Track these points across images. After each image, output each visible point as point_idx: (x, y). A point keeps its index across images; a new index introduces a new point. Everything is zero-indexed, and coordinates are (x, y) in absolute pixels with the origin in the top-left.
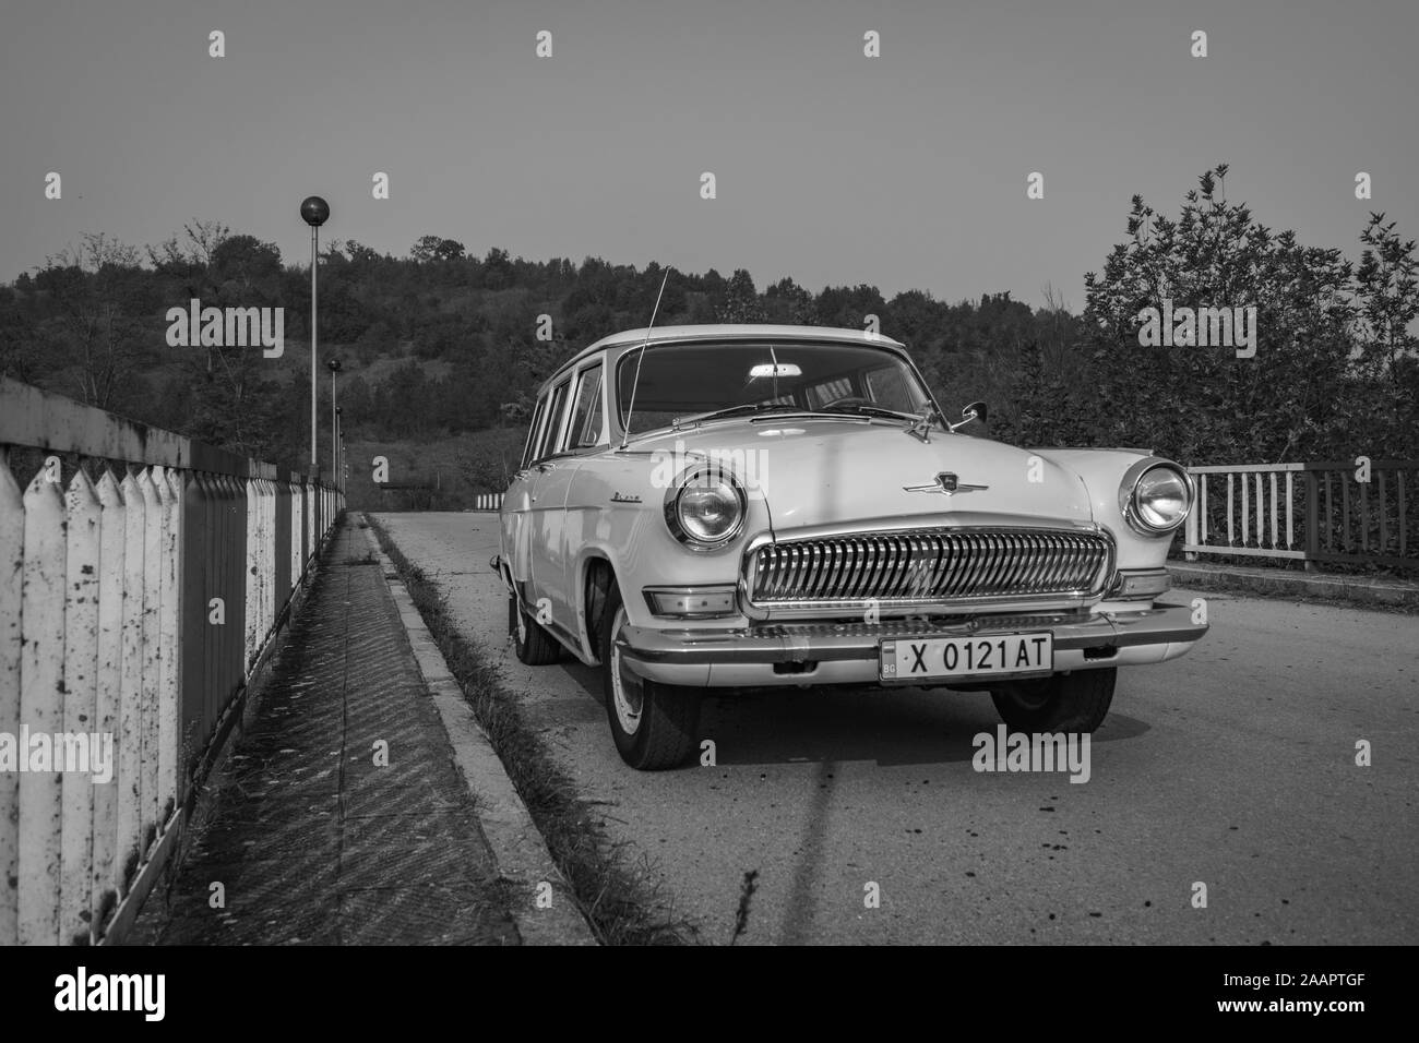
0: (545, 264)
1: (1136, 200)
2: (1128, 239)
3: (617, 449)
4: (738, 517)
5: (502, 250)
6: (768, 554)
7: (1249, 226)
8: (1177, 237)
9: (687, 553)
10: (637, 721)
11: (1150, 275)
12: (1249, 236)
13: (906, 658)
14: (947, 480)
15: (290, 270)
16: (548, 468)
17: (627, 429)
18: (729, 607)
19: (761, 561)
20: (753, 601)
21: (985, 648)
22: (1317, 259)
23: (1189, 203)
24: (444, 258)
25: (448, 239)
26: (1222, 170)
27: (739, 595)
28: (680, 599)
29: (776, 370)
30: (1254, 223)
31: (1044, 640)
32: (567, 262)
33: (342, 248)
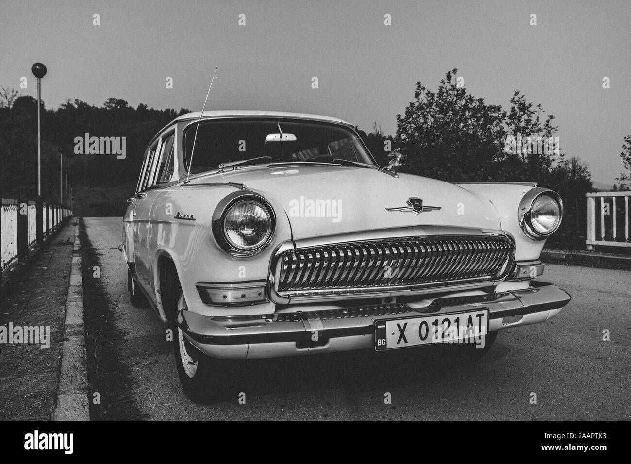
0: (163, 111)
1: (419, 83)
2: (415, 100)
3: (183, 183)
4: (269, 231)
5: (144, 104)
6: (290, 258)
7: (466, 95)
8: (436, 99)
9: (230, 259)
10: (195, 367)
11: (424, 116)
12: (465, 99)
13: (393, 334)
14: (415, 204)
15: (49, 111)
16: (143, 196)
17: (189, 170)
18: (262, 298)
19: (285, 263)
20: (279, 290)
21: (446, 323)
22: (493, 110)
23: (441, 85)
24: (119, 107)
25: (121, 99)
26: (455, 71)
27: (269, 286)
28: (224, 293)
29: (281, 137)
30: (467, 94)
31: (483, 315)
32: (173, 110)
33: (73, 102)
